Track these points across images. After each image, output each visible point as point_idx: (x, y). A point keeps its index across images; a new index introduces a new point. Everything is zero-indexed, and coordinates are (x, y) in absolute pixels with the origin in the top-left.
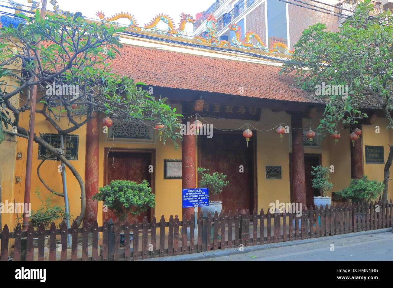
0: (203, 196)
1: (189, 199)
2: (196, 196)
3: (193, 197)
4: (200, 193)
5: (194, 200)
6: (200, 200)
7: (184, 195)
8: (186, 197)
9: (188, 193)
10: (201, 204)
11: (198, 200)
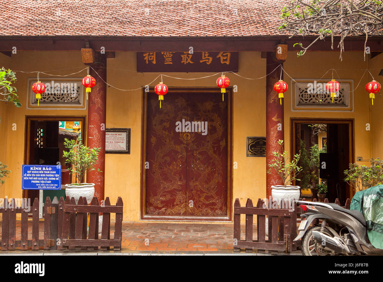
0: (53, 176)
1: (31, 178)
2: (41, 175)
3: (38, 177)
4: (49, 172)
5: (39, 180)
6: (47, 180)
7: (24, 173)
8: (28, 175)
9: (30, 170)
10: (49, 186)
11: (45, 180)
